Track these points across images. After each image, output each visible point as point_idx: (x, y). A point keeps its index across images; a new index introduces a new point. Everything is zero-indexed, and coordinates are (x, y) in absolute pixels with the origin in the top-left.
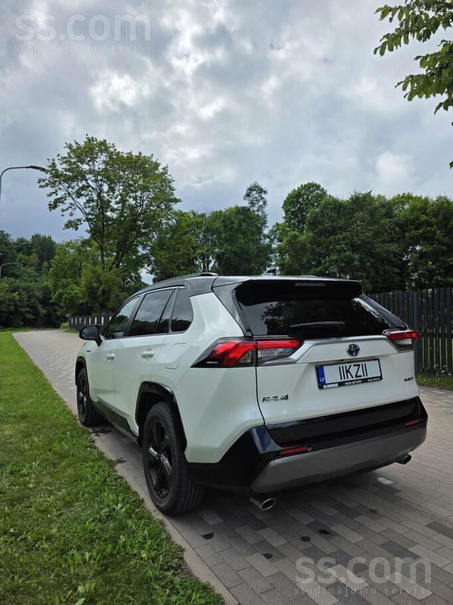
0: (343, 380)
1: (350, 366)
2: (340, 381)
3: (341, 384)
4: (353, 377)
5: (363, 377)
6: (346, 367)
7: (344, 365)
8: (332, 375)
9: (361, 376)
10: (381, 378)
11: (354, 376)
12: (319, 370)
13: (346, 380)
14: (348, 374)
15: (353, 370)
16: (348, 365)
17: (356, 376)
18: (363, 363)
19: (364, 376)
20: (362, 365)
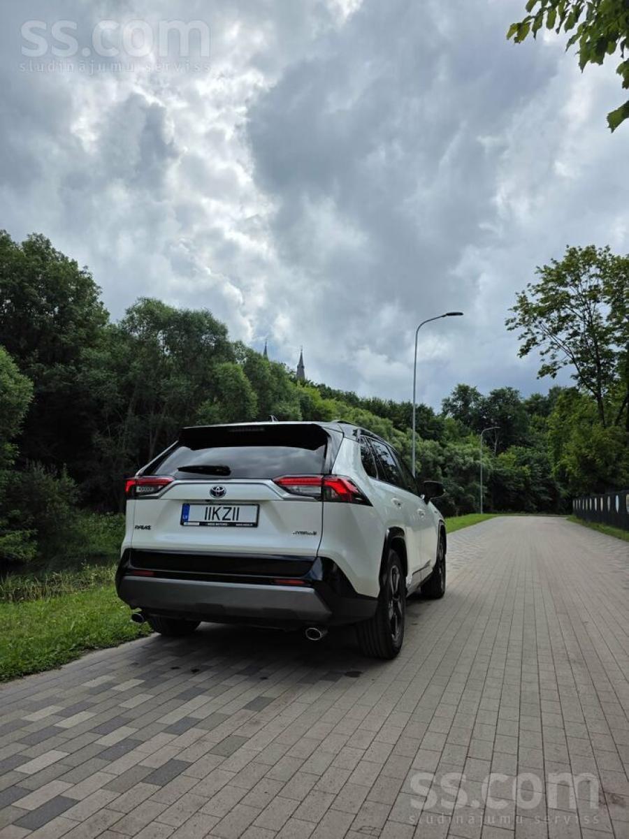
0: (207, 520)
1: (219, 508)
2: (204, 520)
3: (203, 524)
4: (219, 519)
5: (231, 521)
6: (214, 508)
7: (212, 507)
8: (197, 513)
9: (230, 519)
10: (255, 525)
11: (221, 518)
12: (186, 507)
13: (211, 520)
14: (215, 516)
15: (222, 513)
16: (217, 507)
17: (224, 519)
18: (237, 507)
19: (233, 519)
20: (235, 508)
